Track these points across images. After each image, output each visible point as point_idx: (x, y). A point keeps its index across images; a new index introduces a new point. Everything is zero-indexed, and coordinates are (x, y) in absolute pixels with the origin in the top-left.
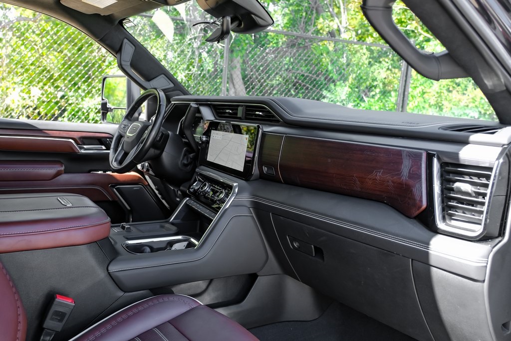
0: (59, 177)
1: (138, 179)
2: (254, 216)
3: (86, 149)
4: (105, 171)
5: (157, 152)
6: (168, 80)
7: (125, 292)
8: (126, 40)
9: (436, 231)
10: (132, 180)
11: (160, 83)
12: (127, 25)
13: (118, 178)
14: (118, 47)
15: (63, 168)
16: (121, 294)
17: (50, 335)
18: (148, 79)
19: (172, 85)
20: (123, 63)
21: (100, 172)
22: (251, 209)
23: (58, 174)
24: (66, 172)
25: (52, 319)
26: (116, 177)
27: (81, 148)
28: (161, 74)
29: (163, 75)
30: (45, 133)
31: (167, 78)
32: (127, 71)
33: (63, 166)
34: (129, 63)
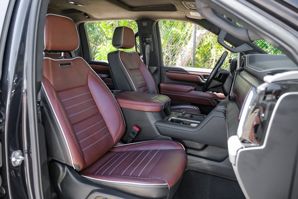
0: (190, 92)
3: (205, 81)
7: (161, 135)
11: (244, 48)
13: (218, 96)
17: (131, 139)
18: (236, 46)
19: (251, 49)
21: (211, 92)
22: (226, 114)
23: (191, 90)
25: (132, 133)
27: (203, 80)
28: (244, 43)
29: (246, 44)
30: (188, 72)
31: (248, 45)
32: (221, 43)
33: (196, 88)
34: (223, 40)
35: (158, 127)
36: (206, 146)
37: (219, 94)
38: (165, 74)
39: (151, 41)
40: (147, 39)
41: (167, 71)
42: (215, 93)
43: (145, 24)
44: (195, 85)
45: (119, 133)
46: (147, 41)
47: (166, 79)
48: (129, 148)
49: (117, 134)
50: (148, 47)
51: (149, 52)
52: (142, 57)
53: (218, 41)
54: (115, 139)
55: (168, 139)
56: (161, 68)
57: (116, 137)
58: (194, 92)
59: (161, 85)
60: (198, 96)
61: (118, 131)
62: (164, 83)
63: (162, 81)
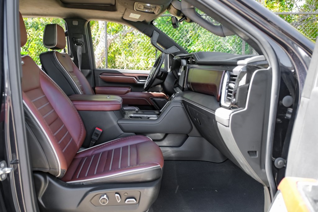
0: (128, 93)
1: (163, 96)
2: (184, 107)
3: (140, 82)
4: (148, 92)
5: (162, 81)
6: (177, 48)
7: (124, 132)
8: (155, 31)
9: (220, 106)
10: (160, 96)
11: (173, 50)
12: (155, 24)
13: (154, 95)
14: (151, 35)
15: (130, 90)
16: (122, 132)
17: (94, 141)
18: (167, 48)
19: (179, 50)
20: (153, 42)
21: (146, 92)
22: (182, 104)
23: (128, 92)
24: (131, 91)
25: (94, 136)
26: (153, 94)
27: (138, 81)
28: (173, 46)
29: (174, 46)
30: (123, 74)
31: (177, 47)
32: (155, 45)
33: (131, 89)
34: (156, 42)
35: (121, 124)
36: (166, 135)
37: (154, 93)
38: (99, 78)
39: (83, 42)
40: (79, 40)
41: (101, 74)
42: (150, 92)
43: (75, 23)
44: (131, 87)
45: (81, 137)
46: (79, 42)
47: (100, 82)
48: (95, 151)
49: (79, 138)
50: (80, 49)
51: (81, 54)
52: (72, 59)
53: (152, 43)
54: (78, 144)
55: (132, 135)
56: (94, 70)
57: (79, 142)
58: (130, 93)
59: (96, 88)
60: (136, 97)
61: (80, 135)
62: (98, 86)
63: (96, 85)
